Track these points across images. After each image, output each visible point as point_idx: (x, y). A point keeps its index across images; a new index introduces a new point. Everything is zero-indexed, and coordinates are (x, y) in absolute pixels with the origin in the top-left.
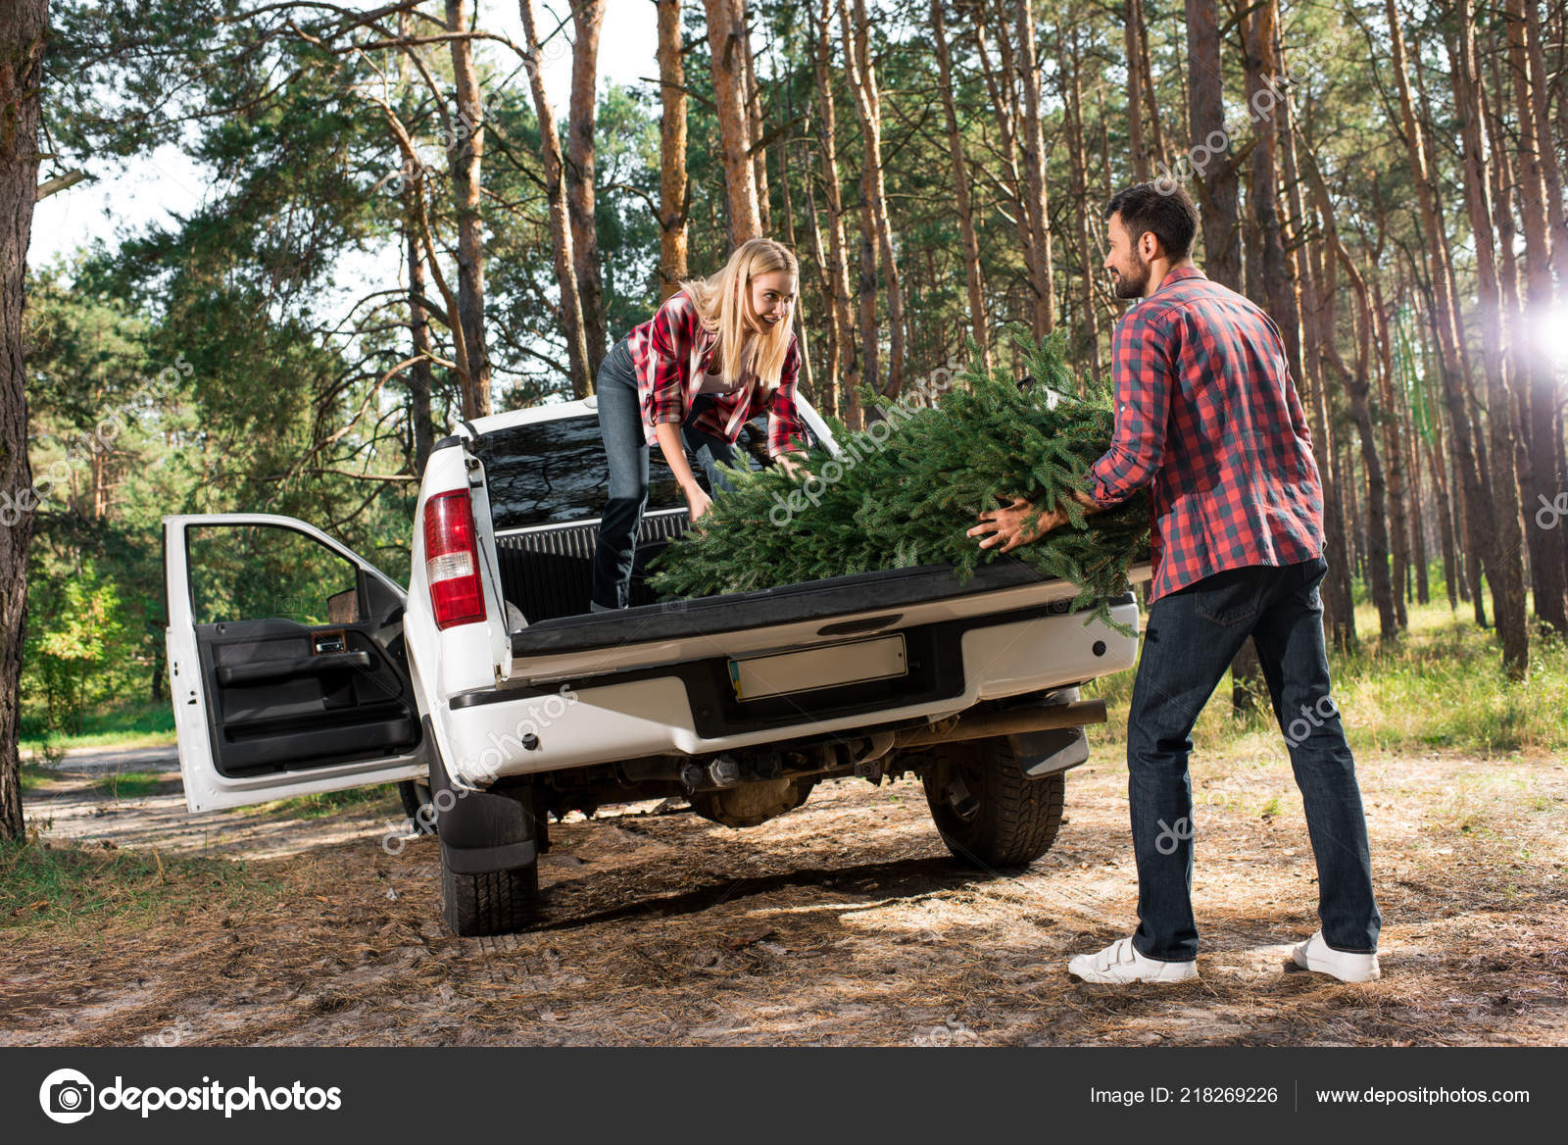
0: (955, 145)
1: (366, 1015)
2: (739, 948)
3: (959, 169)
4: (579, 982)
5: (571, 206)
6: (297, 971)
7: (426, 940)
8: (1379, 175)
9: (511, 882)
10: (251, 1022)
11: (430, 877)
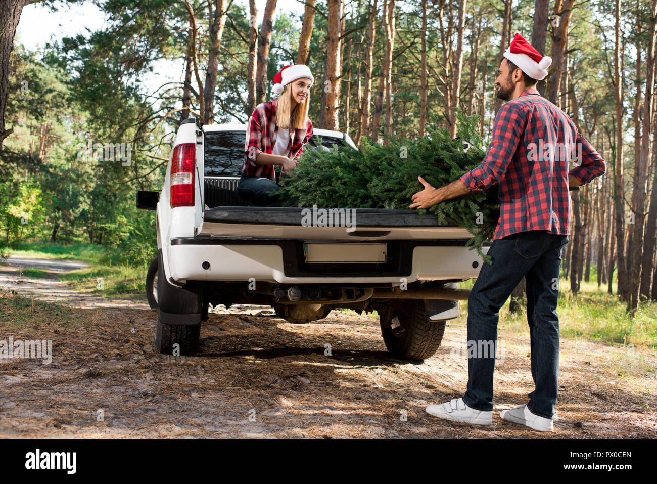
0: (423, 58)
1: (109, 382)
2: (288, 377)
3: (424, 68)
4: (212, 382)
5: (258, 54)
6: (83, 357)
7: (145, 352)
8: (597, 100)
9: (188, 331)
10: (55, 377)
11: (152, 326)
